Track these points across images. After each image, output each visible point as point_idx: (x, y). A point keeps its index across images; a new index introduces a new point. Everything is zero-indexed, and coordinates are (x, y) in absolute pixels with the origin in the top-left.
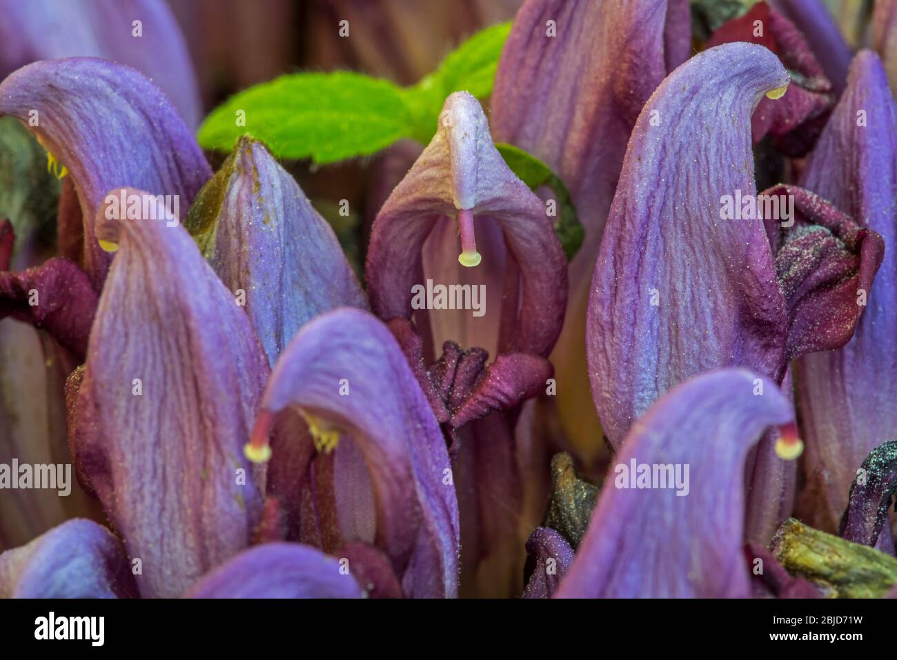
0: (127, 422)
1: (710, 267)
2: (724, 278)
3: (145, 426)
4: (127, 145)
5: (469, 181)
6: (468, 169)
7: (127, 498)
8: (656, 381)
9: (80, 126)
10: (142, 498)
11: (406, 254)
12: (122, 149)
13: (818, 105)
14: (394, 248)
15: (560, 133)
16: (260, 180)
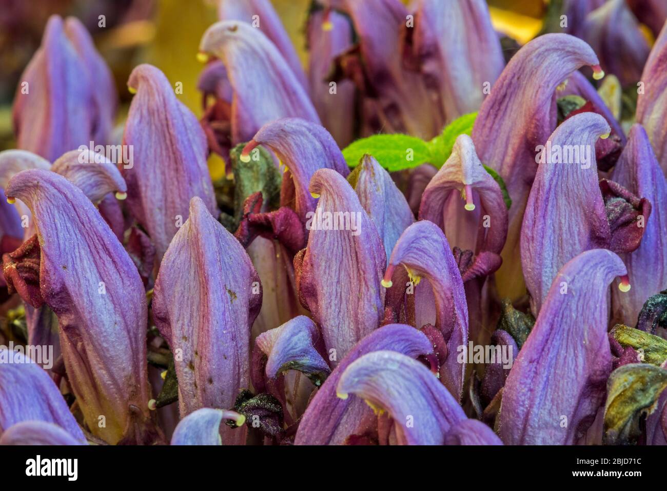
0: (325, 272)
1: (577, 212)
2: (584, 217)
3: (333, 274)
4: (315, 157)
5: (470, 172)
6: (470, 167)
7: (324, 306)
8: (552, 264)
9: (295, 148)
10: (331, 306)
11: (438, 207)
12: (313, 159)
13: (616, 147)
14: (433, 204)
15: (501, 157)
16: (375, 172)
